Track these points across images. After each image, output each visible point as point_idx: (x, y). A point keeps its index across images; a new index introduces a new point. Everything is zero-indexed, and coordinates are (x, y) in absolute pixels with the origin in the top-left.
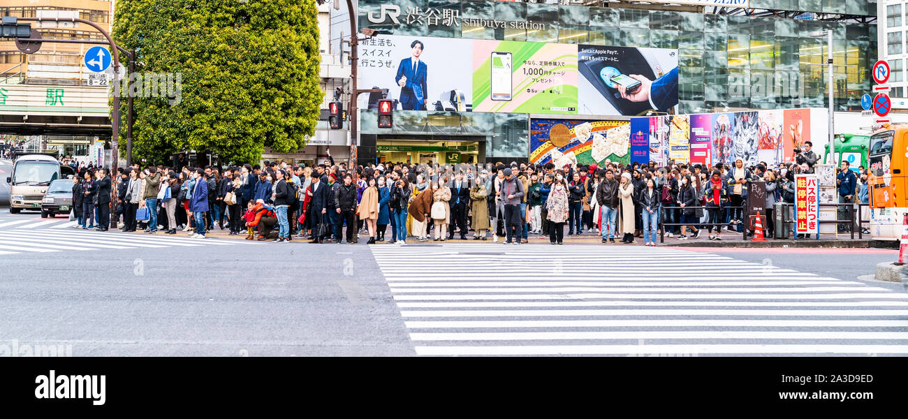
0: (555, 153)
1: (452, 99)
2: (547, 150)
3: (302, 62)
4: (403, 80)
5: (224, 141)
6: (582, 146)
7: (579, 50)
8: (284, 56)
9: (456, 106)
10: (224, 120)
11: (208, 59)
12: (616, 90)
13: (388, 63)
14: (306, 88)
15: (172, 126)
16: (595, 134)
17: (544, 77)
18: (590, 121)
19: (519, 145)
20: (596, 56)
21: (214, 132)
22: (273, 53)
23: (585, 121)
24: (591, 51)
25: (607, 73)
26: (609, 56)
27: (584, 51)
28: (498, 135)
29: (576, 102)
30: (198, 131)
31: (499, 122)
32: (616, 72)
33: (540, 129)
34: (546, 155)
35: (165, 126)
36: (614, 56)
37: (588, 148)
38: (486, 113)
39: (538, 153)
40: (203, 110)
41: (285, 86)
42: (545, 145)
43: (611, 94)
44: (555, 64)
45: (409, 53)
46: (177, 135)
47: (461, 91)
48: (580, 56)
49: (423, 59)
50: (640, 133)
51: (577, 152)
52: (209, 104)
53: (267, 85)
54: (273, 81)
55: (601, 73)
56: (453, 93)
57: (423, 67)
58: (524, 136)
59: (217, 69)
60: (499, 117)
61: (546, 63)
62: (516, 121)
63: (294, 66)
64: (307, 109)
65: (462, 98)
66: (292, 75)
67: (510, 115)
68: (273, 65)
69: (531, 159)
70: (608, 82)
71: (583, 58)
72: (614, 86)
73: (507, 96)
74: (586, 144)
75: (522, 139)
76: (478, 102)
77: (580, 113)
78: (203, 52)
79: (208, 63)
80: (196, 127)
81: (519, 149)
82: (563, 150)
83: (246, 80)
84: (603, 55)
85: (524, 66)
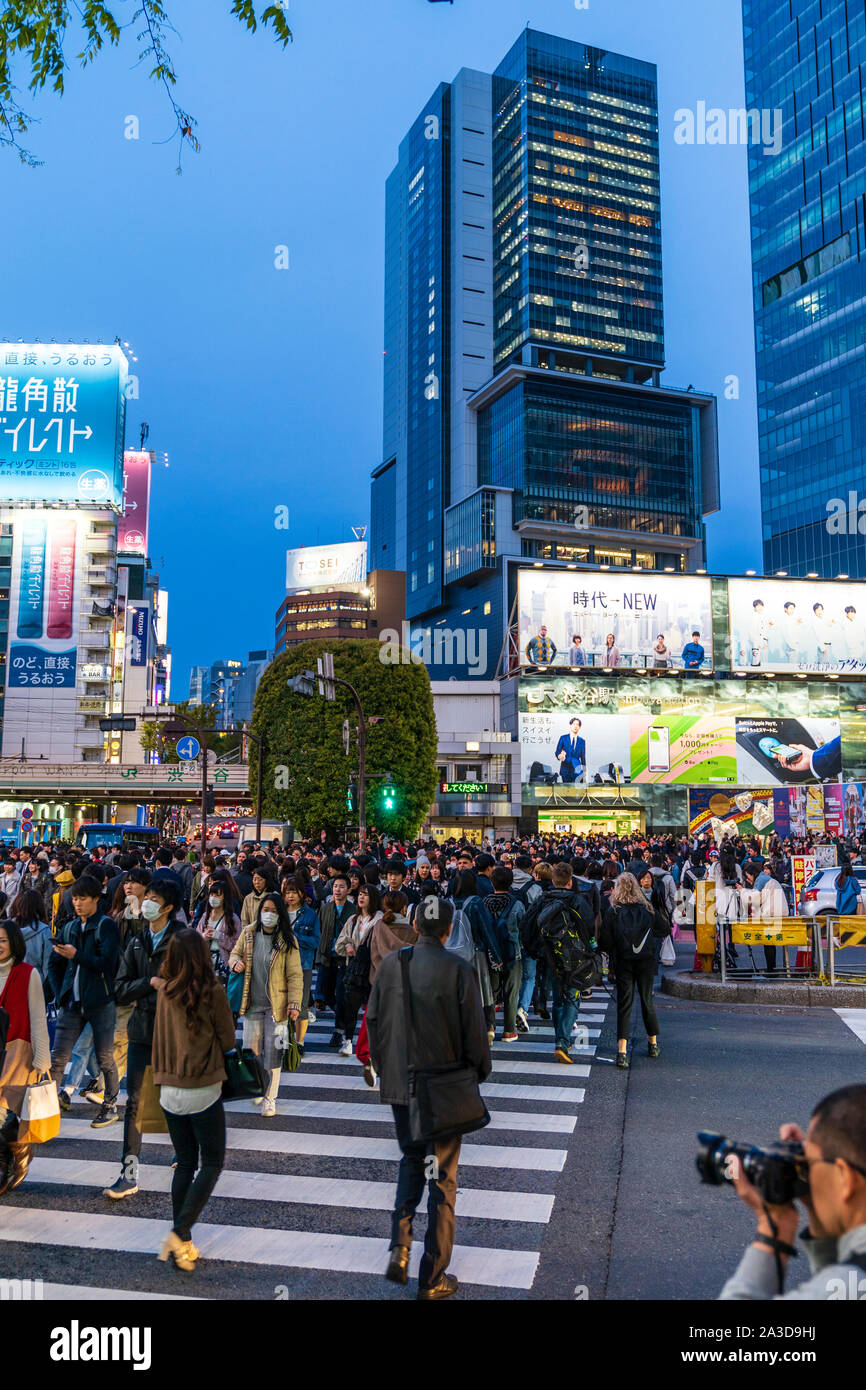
0: (715, 822)
1: (610, 772)
2: (708, 818)
3: (410, 744)
4: (563, 754)
5: (336, 818)
6: (743, 814)
7: (737, 722)
8: (391, 739)
9: (614, 778)
10: (336, 798)
11: (322, 743)
12: (776, 760)
13: (548, 740)
14: (415, 767)
15: (292, 805)
16: (756, 804)
17: (702, 749)
18: (751, 790)
19: (678, 814)
20: (754, 727)
21: (326, 809)
22: (380, 736)
23: (746, 790)
24: (750, 723)
25: (766, 744)
26: (768, 727)
27: (741, 723)
28: (657, 805)
29: (736, 772)
30: (313, 809)
31: (657, 792)
32: (776, 743)
33: (702, 798)
34: (706, 823)
35: (286, 805)
36: (773, 727)
37: (749, 816)
38: (644, 785)
39: (698, 822)
40: (317, 789)
41: (393, 766)
42: (705, 814)
43: (771, 763)
44: (713, 736)
45: (568, 730)
46: (296, 812)
47: (619, 764)
48: (737, 728)
49: (581, 734)
50: (781, 803)
51: (738, 821)
52: (322, 783)
53: (375, 766)
54: (381, 762)
55: (760, 744)
56: (611, 766)
57: (581, 742)
58: (683, 805)
59: (328, 752)
60: (657, 788)
61: (703, 736)
62: (675, 791)
63: (402, 748)
64: (416, 786)
65: (621, 770)
66: (400, 756)
67: (668, 786)
68: (380, 748)
69: (691, 827)
70: (767, 752)
71: (741, 730)
72: (774, 756)
73: (665, 768)
74: (747, 812)
75: (680, 808)
76: (635, 774)
77: (741, 783)
78: (317, 737)
79: (321, 747)
80: (311, 806)
81: (678, 818)
82: (724, 818)
83: (354, 762)
84: (761, 727)
85: (681, 739)
